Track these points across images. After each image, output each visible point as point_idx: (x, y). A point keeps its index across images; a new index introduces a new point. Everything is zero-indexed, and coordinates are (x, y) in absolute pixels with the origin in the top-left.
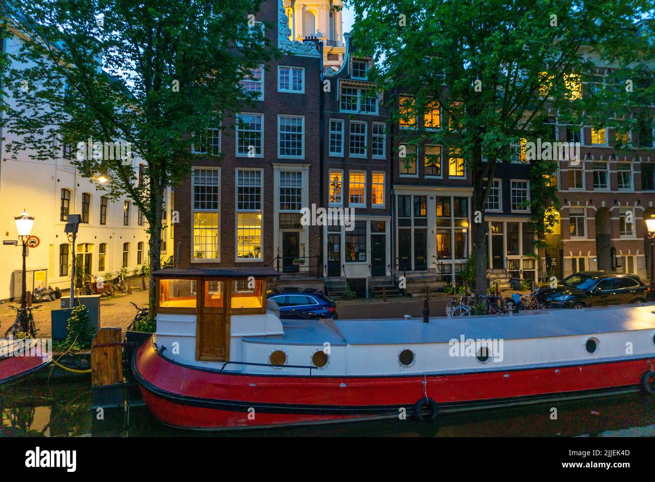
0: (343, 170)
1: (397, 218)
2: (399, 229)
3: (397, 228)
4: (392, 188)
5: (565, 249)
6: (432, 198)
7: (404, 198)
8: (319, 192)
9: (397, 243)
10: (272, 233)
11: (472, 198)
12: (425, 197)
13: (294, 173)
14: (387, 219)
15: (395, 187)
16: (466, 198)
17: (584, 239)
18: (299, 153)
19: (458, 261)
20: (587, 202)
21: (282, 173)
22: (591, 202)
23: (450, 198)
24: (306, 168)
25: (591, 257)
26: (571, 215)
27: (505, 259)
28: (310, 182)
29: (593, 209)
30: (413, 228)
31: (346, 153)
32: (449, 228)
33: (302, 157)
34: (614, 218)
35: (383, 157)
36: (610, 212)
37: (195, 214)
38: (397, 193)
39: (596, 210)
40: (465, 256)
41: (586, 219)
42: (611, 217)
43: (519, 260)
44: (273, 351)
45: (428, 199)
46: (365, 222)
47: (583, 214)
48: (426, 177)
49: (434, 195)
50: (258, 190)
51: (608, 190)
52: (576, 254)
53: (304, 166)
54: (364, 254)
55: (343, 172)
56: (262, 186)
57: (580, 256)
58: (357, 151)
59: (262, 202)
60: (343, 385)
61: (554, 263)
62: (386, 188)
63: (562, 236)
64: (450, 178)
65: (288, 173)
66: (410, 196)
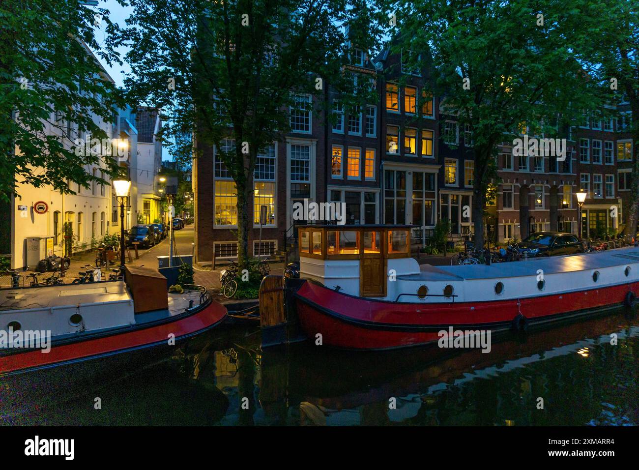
0: (342, 146)
1: (384, 190)
2: (386, 200)
3: (384, 198)
4: (381, 163)
5: (500, 217)
6: (409, 173)
7: (389, 173)
8: (324, 165)
9: (384, 212)
10: (285, 201)
11: (438, 174)
12: (405, 172)
13: (303, 147)
14: (376, 190)
15: (383, 163)
16: (434, 174)
17: (512, 210)
18: (307, 129)
19: (428, 227)
20: (515, 180)
21: (293, 146)
22: (517, 182)
23: (422, 173)
24: (313, 142)
25: (516, 224)
26: (504, 190)
27: (460, 225)
28: (317, 156)
29: (518, 186)
30: (395, 198)
31: (346, 131)
32: (421, 199)
33: (310, 132)
34: (531, 194)
35: (374, 136)
36: (529, 189)
37: (216, 182)
38: (385, 168)
39: (520, 186)
40: (432, 223)
41: (513, 193)
42: (530, 192)
43: (468, 226)
44: (420, 286)
45: (407, 174)
46: (360, 192)
47: (511, 190)
48: (406, 155)
49: (411, 170)
50: (272, 161)
51: (528, 171)
52: (506, 222)
53: (312, 141)
54: (358, 221)
55: (343, 148)
56: (276, 157)
57: (509, 224)
58: (354, 130)
59: (276, 172)
60: (473, 308)
61: (492, 229)
62: (376, 163)
63: (497, 207)
64: (423, 156)
65: (298, 146)
66: (393, 171)
